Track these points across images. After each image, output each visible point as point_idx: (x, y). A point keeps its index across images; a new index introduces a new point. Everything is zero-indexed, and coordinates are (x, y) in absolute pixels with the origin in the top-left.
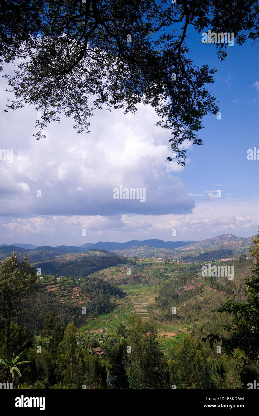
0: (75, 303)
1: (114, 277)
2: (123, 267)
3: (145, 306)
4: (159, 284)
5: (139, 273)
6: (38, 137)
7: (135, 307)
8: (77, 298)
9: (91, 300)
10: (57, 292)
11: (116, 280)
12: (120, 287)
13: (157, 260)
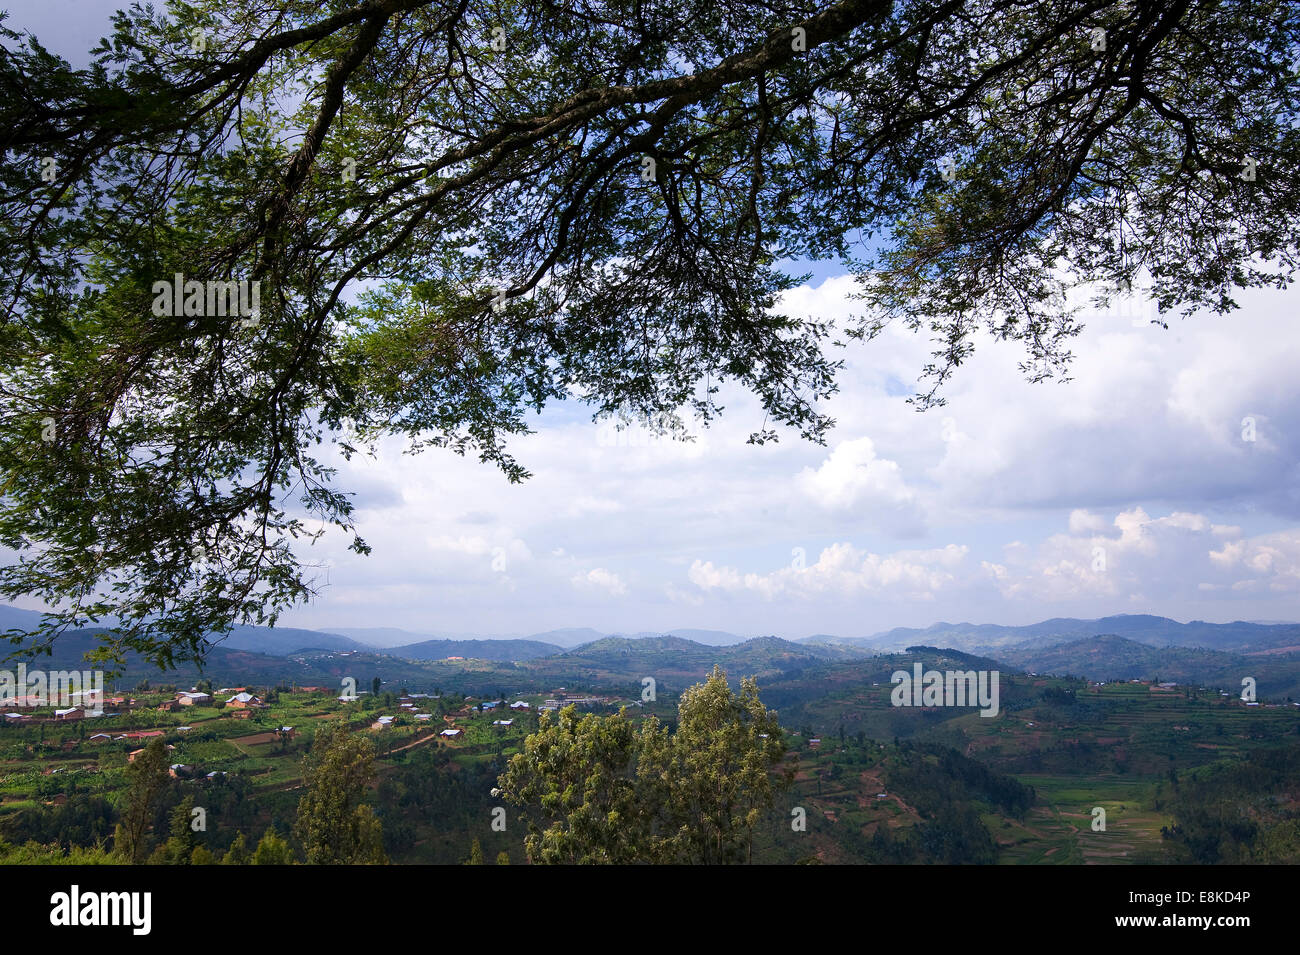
0: (871, 825)
1: (999, 742)
2: (1029, 711)
3: (1124, 854)
4: (1173, 776)
5: (1091, 735)
6: (921, 404)
7: (1085, 853)
8: (876, 809)
9: (925, 817)
10: (811, 783)
11: (1005, 753)
12: (1024, 780)
13: (1156, 689)
